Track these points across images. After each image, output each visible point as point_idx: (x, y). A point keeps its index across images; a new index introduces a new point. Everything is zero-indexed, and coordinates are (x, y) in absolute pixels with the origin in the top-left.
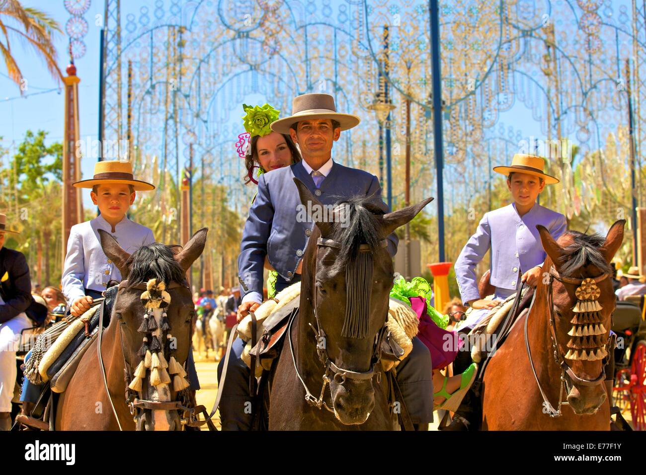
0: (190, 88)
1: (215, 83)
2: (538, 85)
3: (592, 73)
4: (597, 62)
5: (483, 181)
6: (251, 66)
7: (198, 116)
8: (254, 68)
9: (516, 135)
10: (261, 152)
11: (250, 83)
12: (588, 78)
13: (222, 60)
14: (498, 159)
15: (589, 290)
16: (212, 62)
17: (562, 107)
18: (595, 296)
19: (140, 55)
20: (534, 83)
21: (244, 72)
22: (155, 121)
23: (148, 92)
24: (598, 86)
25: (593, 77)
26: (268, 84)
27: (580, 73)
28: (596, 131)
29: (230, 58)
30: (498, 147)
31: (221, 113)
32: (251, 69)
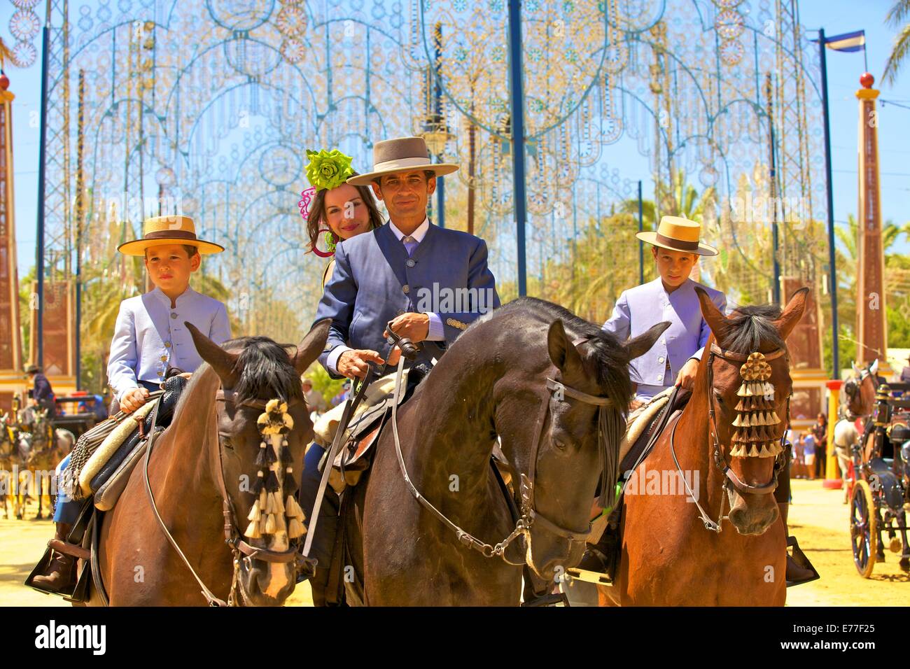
0: (167, 108)
1: (200, 101)
2: (646, 107)
3: (721, 92)
4: (727, 77)
5: (565, 237)
6: (250, 77)
7: (176, 146)
8: (253, 80)
9: (611, 175)
10: (330, 210)
11: (248, 101)
12: (715, 97)
13: (210, 70)
14: (587, 208)
15: (757, 368)
16: (197, 72)
17: (678, 137)
18: (765, 376)
19: (98, 62)
20: (639, 104)
21: (240, 85)
22: (116, 153)
23: (109, 114)
24: (729, 109)
25: (722, 98)
26: (272, 102)
27: (704, 91)
28: (725, 170)
29: (221, 65)
30: (587, 190)
31: (208, 143)
32: (250, 82)
